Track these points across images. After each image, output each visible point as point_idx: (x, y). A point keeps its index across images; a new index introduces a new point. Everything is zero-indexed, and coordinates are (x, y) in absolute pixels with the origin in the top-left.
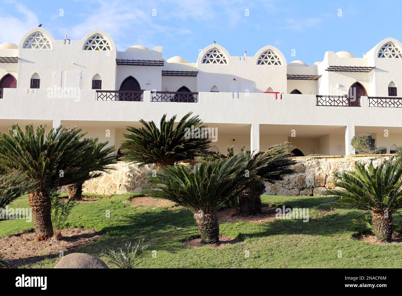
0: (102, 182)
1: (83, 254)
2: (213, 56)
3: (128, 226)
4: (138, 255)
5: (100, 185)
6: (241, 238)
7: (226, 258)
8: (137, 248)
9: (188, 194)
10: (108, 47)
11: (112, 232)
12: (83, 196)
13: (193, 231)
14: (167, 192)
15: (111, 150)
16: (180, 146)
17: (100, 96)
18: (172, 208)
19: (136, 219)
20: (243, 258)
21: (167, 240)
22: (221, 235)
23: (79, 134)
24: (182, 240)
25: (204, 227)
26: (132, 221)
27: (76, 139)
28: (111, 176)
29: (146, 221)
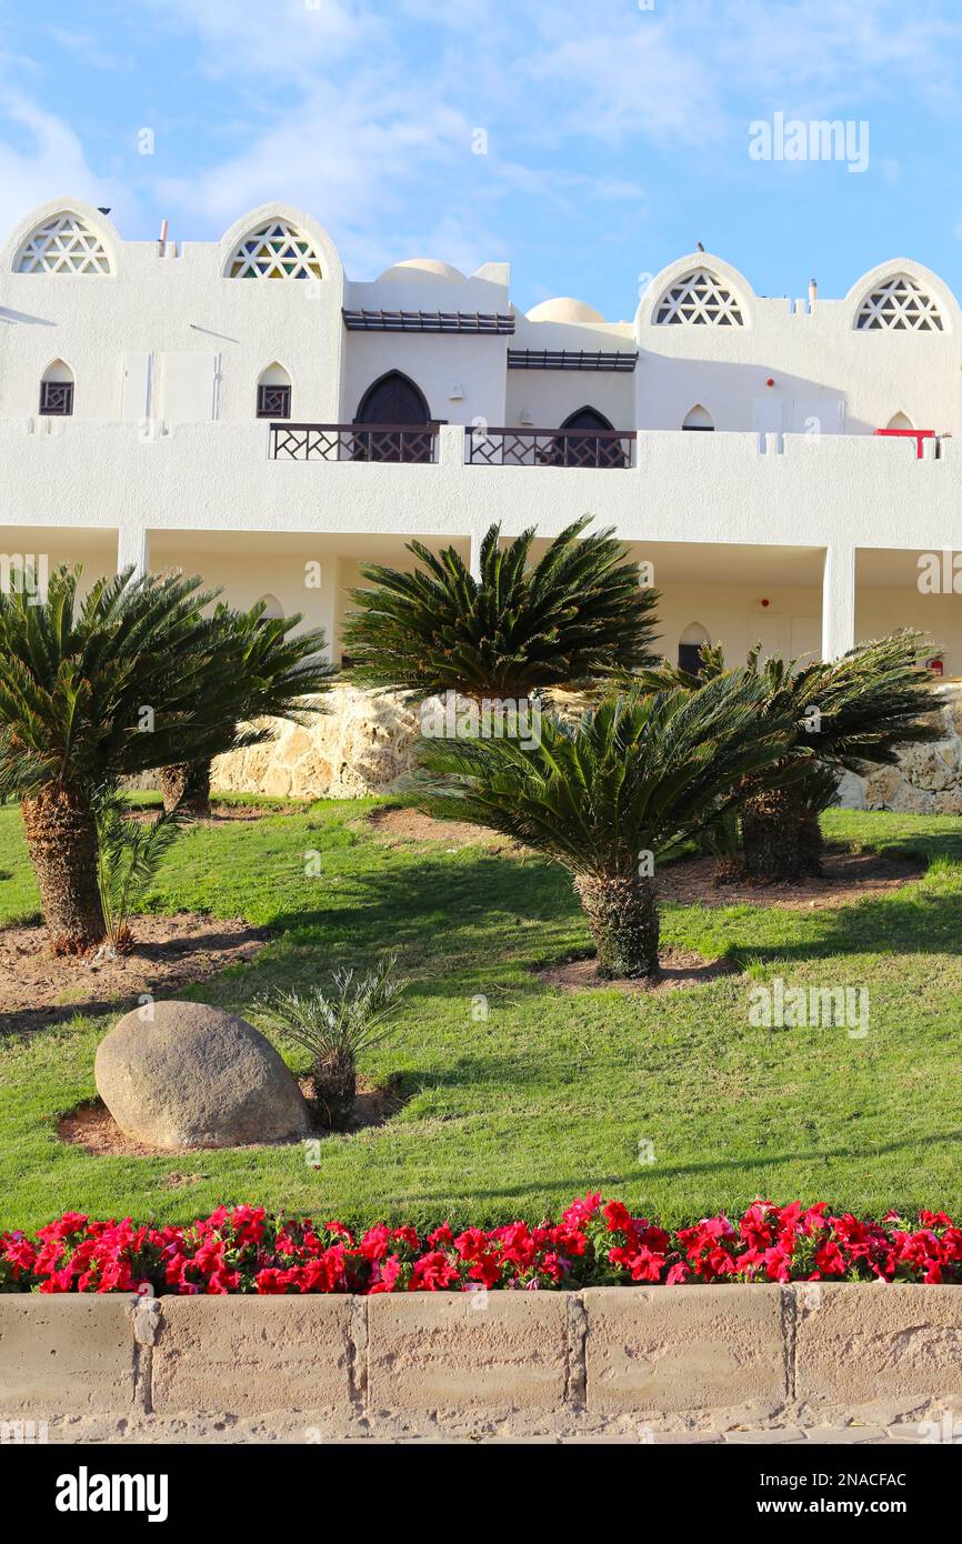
0: (283, 754)
1: (193, 1005)
2: (694, 297)
3: (358, 910)
4: (375, 1011)
5: (274, 764)
6: (734, 960)
7: (676, 1028)
8: (372, 989)
9: (550, 812)
10: (315, 268)
11: (301, 931)
12: (214, 801)
13: (576, 932)
14: (480, 801)
15: (311, 646)
16: (547, 638)
17: (283, 445)
18: (515, 852)
19: (386, 888)
20: (732, 1032)
21: (483, 964)
22: (671, 951)
23: (193, 595)
24: (535, 964)
25: (607, 922)
26: (375, 895)
27: (182, 613)
28: (314, 733)
29: (421, 896)
